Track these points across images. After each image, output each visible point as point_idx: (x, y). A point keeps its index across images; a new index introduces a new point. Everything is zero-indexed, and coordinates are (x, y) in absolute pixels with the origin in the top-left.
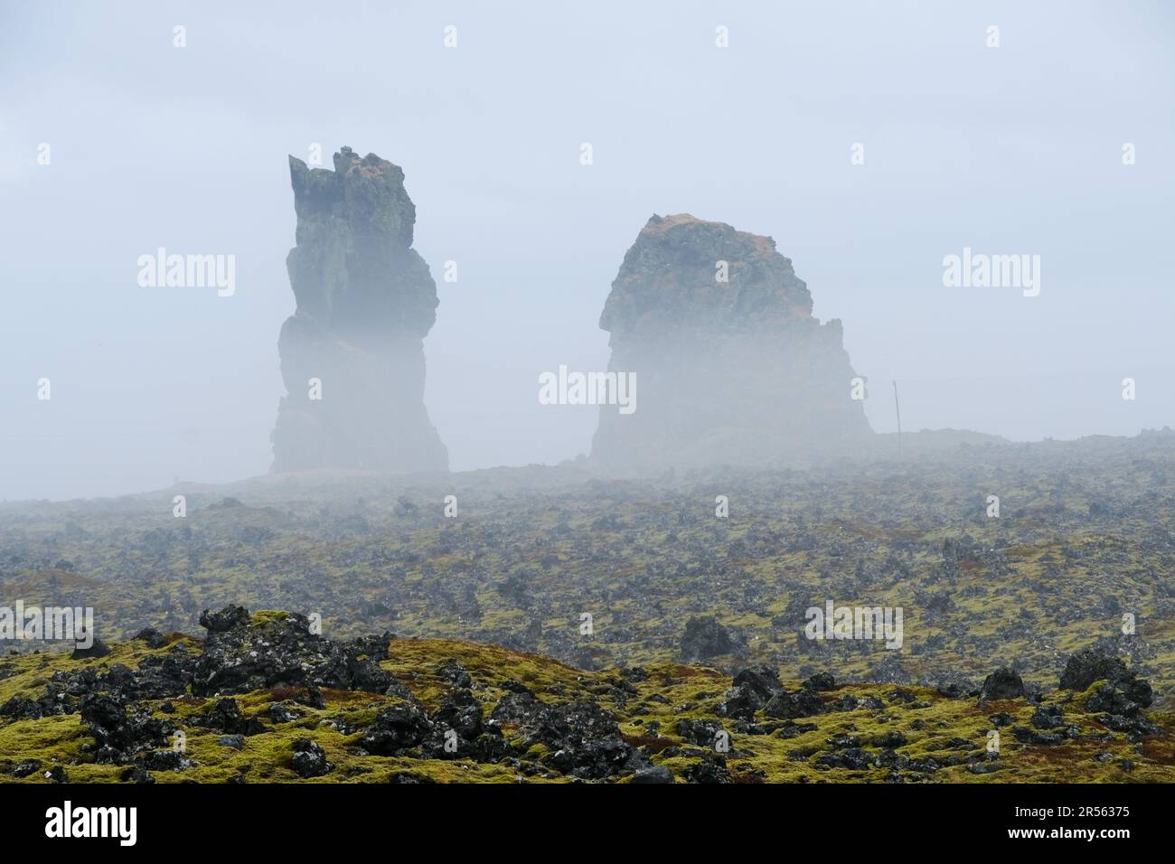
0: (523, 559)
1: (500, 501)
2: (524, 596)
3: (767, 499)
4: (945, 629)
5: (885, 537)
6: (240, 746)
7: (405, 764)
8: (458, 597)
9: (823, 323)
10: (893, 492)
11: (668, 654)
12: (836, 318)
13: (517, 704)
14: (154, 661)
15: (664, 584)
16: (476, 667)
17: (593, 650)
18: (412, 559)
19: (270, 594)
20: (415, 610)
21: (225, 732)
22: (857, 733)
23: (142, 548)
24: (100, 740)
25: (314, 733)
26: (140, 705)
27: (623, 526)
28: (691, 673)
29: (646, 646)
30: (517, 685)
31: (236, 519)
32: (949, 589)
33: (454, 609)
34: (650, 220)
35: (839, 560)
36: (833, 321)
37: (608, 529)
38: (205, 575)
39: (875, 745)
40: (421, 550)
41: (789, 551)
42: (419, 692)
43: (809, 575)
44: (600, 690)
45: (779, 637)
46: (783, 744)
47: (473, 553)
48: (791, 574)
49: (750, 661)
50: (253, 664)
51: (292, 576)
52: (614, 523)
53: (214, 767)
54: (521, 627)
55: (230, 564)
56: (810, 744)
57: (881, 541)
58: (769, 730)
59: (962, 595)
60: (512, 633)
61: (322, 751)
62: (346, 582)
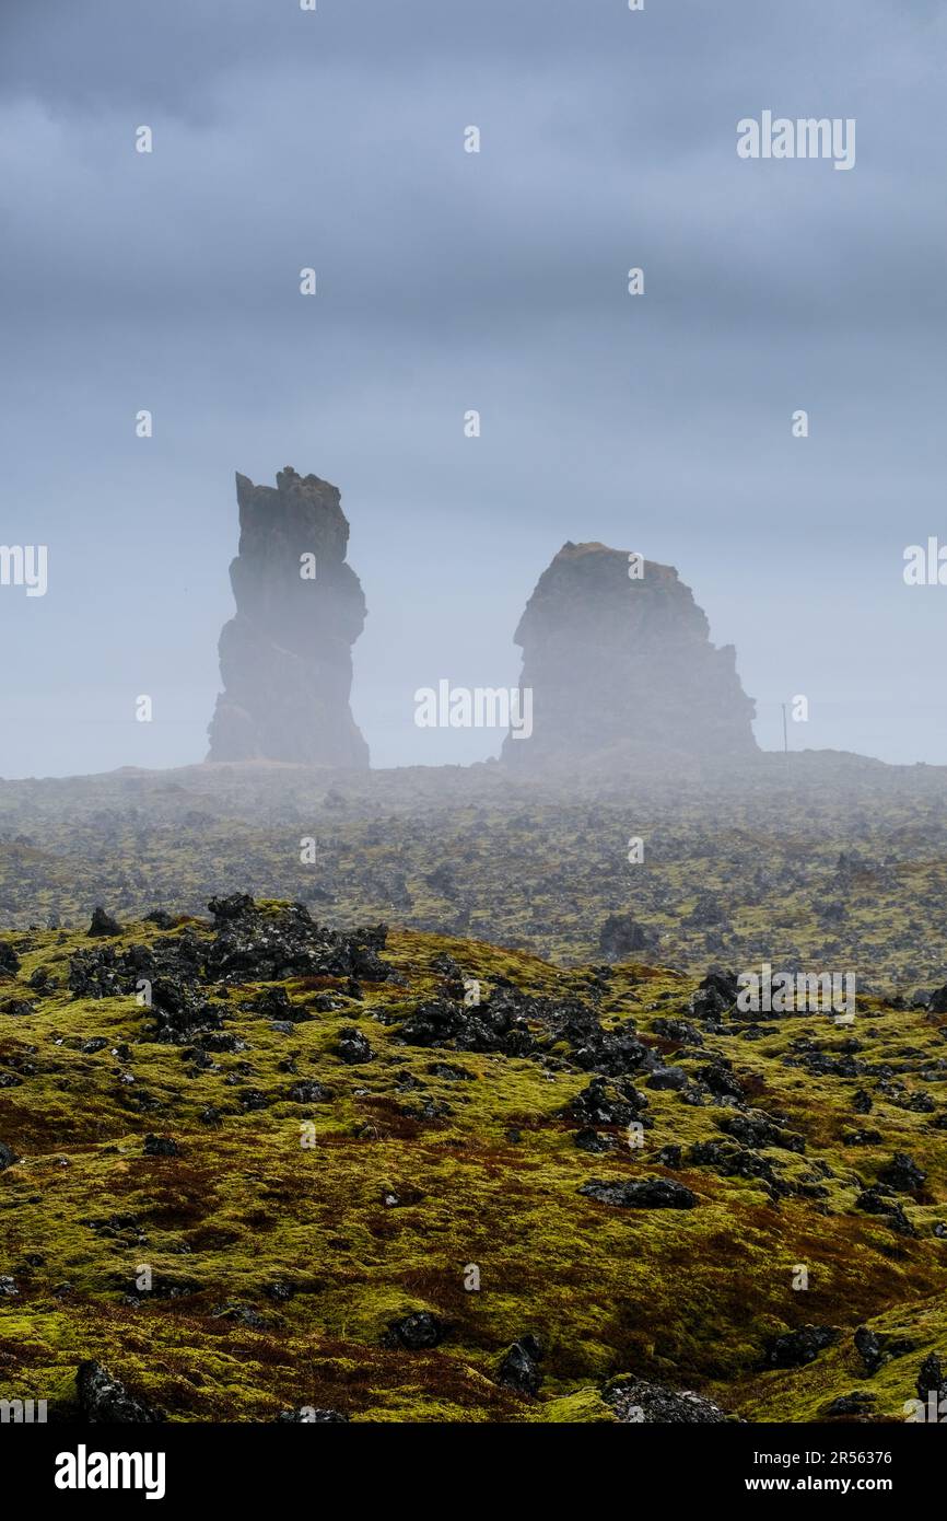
0: (446, 853)
1: (421, 798)
2: (451, 888)
3: (666, 807)
4: (840, 936)
5: (778, 848)
6: (290, 1032)
7: (441, 1056)
8: (390, 884)
9: (718, 648)
10: (783, 806)
11: (587, 947)
12: (730, 643)
13: (509, 998)
14: (168, 943)
15: (579, 882)
16: (465, 961)
17: (518, 941)
18: (345, 849)
19: (215, 875)
20: (350, 896)
21: (276, 1018)
22: (817, 1038)
23: (93, 827)
24: (162, 1021)
25: (356, 1022)
26: (197, 990)
27: (536, 826)
28: (654, 974)
29: (567, 939)
30: (502, 979)
31: (178, 804)
32: (844, 899)
33: (387, 897)
34: (565, 546)
35: (738, 867)
36: (728, 646)
37: (522, 829)
38: (154, 855)
39: (834, 1050)
40: (351, 840)
41: (692, 857)
42: (416, 982)
43: (711, 879)
44: (577, 986)
45: (688, 937)
46: (748, 1045)
47: (400, 845)
48: (695, 878)
49: (662, 958)
50: (264, 949)
51: (234, 859)
52: (527, 824)
53: (266, 1051)
54: (448, 916)
55: (176, 846)
56: (774, 1047)
57: (775, 852)
58: (735, 1031)
59: (855, 905)
60: (441, 921)
61: (367, 1040)
62: (286, 868)
